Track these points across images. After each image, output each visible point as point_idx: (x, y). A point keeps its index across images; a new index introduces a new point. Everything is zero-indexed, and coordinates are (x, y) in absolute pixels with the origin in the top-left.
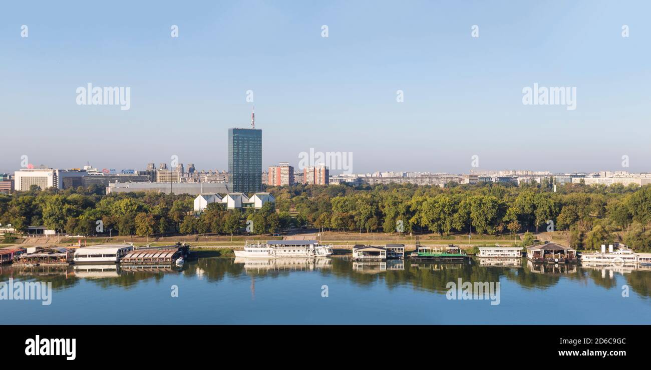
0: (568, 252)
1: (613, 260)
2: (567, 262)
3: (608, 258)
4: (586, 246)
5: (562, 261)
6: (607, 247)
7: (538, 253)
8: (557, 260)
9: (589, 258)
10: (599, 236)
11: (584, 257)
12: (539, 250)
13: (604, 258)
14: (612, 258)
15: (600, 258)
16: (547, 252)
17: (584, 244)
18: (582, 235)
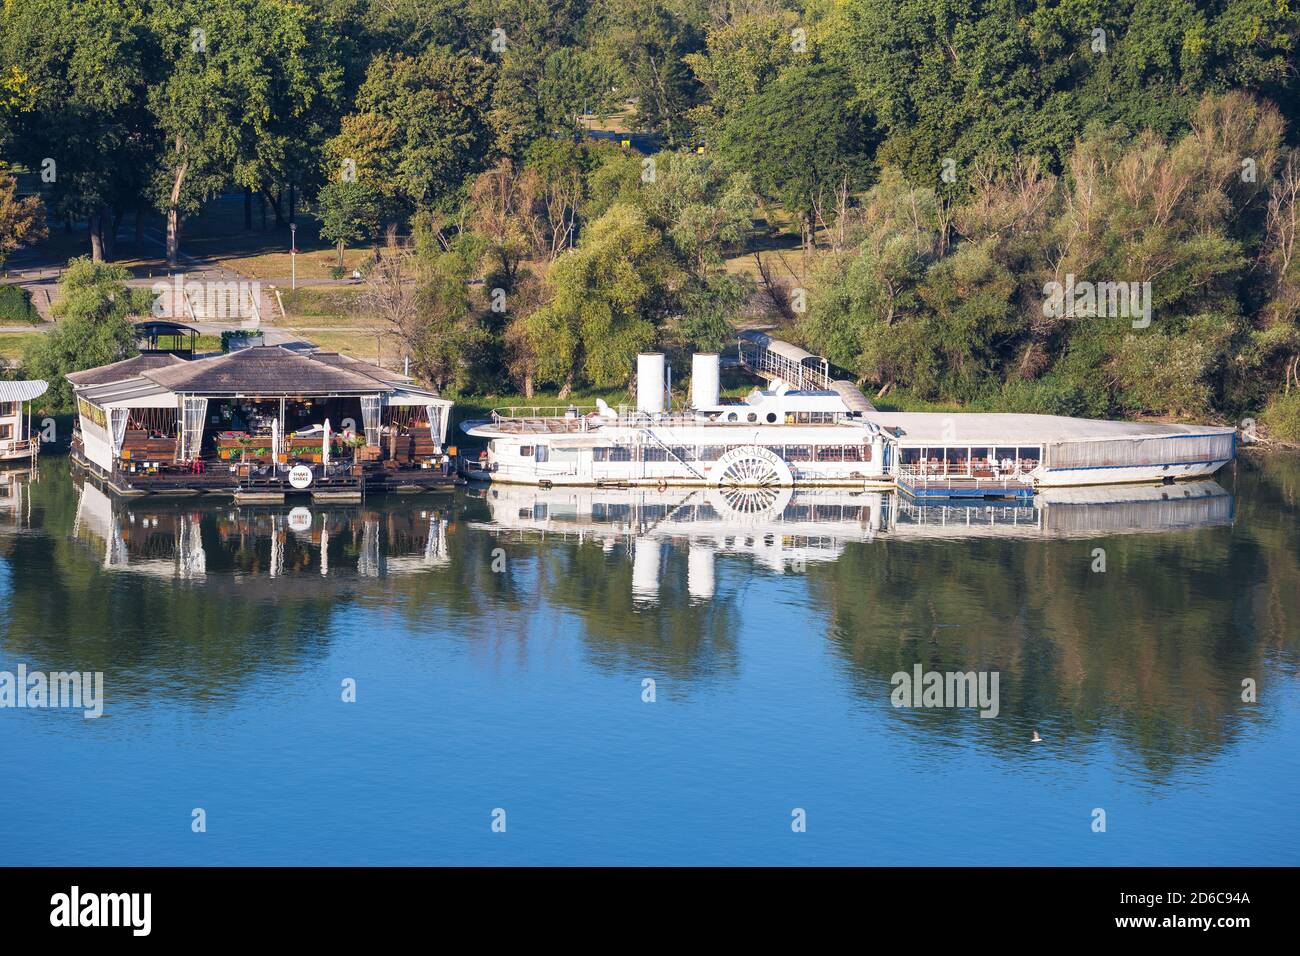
0: (388, 415)
1: (716, 471)
2: (378, 487)
3: (680, 454)
4: (533, 368)
5: (339, 482)
6: (678, 376)
7: (161, 422)
8: (300, 477)
9: (540, 454)
10: (627, 287)
11: (506, 452)
12: (168, 400)
13: (652, 454)
14: (712, 454)
15: (620, 453)
16: (227, 417)
17: (514, 351)
18: (504, 280)
